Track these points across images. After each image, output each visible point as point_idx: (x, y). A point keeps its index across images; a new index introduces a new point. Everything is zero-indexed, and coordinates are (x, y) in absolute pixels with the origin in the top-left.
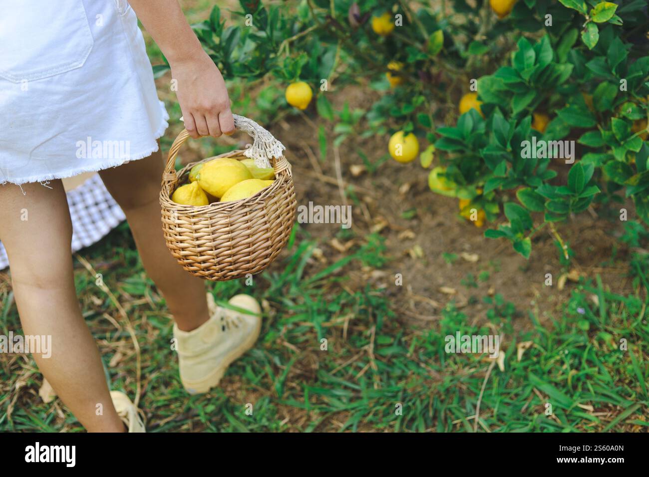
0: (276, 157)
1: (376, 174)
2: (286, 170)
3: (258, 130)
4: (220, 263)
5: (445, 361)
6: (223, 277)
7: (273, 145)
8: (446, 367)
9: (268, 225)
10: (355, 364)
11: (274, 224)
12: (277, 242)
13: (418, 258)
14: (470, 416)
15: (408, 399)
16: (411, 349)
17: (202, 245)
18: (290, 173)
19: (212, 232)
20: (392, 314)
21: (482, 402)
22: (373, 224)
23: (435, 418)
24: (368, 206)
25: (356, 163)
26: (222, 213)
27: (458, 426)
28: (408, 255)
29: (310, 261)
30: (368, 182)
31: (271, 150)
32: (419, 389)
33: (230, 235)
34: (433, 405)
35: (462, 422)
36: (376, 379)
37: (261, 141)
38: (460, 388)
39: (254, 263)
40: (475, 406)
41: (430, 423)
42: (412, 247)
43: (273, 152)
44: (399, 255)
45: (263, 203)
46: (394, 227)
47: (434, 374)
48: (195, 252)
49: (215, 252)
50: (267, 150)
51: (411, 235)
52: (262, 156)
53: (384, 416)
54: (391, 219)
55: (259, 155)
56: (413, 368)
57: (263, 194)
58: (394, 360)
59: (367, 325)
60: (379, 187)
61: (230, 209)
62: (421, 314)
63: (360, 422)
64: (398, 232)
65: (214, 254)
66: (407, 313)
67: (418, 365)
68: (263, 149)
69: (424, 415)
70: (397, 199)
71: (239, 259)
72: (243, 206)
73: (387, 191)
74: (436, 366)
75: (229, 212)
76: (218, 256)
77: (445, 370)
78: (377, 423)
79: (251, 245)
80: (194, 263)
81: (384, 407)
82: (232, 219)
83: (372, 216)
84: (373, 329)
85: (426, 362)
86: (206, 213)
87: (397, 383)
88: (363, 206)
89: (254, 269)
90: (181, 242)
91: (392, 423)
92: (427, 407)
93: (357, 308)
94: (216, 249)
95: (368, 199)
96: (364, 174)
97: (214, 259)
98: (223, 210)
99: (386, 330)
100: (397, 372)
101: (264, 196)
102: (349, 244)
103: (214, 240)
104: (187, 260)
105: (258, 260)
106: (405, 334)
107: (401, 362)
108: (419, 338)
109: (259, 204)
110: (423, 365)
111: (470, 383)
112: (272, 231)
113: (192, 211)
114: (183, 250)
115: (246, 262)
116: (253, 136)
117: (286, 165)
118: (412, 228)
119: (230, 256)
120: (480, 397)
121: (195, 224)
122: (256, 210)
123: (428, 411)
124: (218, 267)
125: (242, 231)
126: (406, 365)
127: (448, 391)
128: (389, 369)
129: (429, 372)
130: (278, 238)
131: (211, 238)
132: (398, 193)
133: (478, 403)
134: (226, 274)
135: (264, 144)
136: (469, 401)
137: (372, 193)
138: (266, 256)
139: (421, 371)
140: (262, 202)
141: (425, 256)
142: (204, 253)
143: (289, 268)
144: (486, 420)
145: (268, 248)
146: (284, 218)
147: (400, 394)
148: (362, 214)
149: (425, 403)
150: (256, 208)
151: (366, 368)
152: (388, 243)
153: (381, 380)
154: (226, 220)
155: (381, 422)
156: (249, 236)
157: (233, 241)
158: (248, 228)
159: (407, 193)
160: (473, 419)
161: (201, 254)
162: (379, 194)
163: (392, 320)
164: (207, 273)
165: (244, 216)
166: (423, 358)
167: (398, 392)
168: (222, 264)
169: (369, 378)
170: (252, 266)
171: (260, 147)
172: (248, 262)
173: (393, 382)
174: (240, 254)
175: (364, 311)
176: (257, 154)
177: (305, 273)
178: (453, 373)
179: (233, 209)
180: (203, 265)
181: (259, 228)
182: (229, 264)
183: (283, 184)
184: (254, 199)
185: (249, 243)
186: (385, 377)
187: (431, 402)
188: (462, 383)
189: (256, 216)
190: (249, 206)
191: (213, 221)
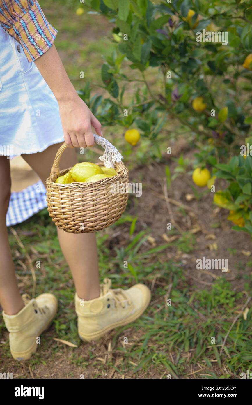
0: (117, 161)
1: (201, 200)
2: (123, 171)
3: (108, 145)
4: (75, 220)
5: (211, 309)
6: (76, 230)
7: (116, 154)
8: (211, 313)
9: (106, 201)
10: (155, 305)
11: (111, 201)
12: (112, 213)
13: (214, 250)
14: (219, 344)
15: (182, 329)
16: (191, 300)
17: (65, 208)
18: (125, 173)
19: (71, 200)
20: (184, 278)
21: (228, 337)
22: (192, 228)
23: (196, 343)
24: (191, 219)
25: (190, 193)
26: (78, 189)
27: (210, 349)
28: (208, 248)
29: (146, 244)
30: (195, 205)
31: (115, 157)
32: (190, 324)
33: (81, 203)
34: (196, 335)
35: (213, 348)
36: (166, 316)
37: (109, 151)
38: (217, 327)
39: (96, 223)
40: (223, 339)
41: (193, 345)
42: (212, 244)
43: (116, 158)
44: (203, 247)
45: (104, 187)
46: (205, 231)
47: (202, 316)
48: (60, 212)
49: (72, 213)
50: (112, 157)
51: (213, 236)
52: (109, 160)
53: (166, 338)
54: (203, 226)
55: (107, 160)
56: (189, 311)
57: (105, 181)
58: (179, 305)
59: (167, 282)
60: (202, 208)
61: (83, 187)
62: (204, 281)
63: (150, 339)
64: (206, 235)
65: (71, 214)
66: (195, 279)
67: (193, 310)
68: (110, 156)
69: (190, 340)
70: (211, 216)
71: (86, 219)
72: (91, 186)
73: (206, 211)
74: (204, 312)
75: (82, 189)
76: (73, 216)
77: (209, 315)
78: (160, 341)
79: (94, 211)
80: (60, 220)
81: (167, 332)
82: (83, 193)
83: (192, 224)
84: (170, 286)
85: (198, 309)
86: (68, 188)
87: (178, 319)
88: (188, 217)
89: (95, 228)
90: (54, 206)
91: (169, 342)
92: (193, 335)
93: (163, 272)
94: (72, 211)
95: (192, 214)
96: (193, 200)
97: (71, 217)
98: (78, 187)
99: (179, 288)
100: (179, 313)
101: (105, 182)
102: (173, 238)
103: (72, 205)
104: (56, 217)
105: (98, 222)
106: (190, 291)
107: (183, 307)
108: (197, 294)
109: (102, 186)
110: (196, 310)
111: (223, 325)
112: (109, 205)
113: (61, 186)
114: (54, 211)
115: (91, 222)
116: (104, 148)
117: (123, 168)
118: (215, 234)
119: (80, 216)
120: (228, 334)
121: (61, 194)
122: (100, 190)
123: (193, 338)
124: (73, 223)
125: (89, 202)
126: (185, 309)
127: (208, 327)
128: (175, 310)
129: (199, 315)
130: (113, 211)
131: (70, 204)
132: (212, 213)
133: (226, 337)
134: (78, 228)
135: (111, 153)
136: (220, 335)
137: (197, 211)
138: (104, 220)
139: (193, 313)
140: (104, 185)
141: (218, 249)
142: (66, 213)
143: (130, 246)
144: (228, 348)
145: (105, 215)
146: (118, 199)
147: (178, 326)
148: (187, 222)
149: (192, 333)
150: (100, 189)
151: (161, 307)
152: (198, 240)
153: (169, 316)
154: (80, 194)
155: (162, 340)
156: (93, 205)
157: (83, 207)
158: (93, 200)
159: (218, 213)
160: (221, 347)
161: (64, 213)
162: (200, 212)
163: (184, 282)
164: (67, 226)
165: (91, 192)
166: (197, 306)
167: (176, 324)
168: (76, 221)
169: (162, 314)
170: (95, 225)
171: (108, 155)
172: (92, 222)
173: (176, 318)
174: (87, 216)
175: (168, 274)
176: (106, 159)
177: (140, 250)
178: (214, 317)
179: (84, 187)
180: (65, 221)
181: (100, 202)
182: (80, 222)
183: (119, 178)
184: (98, 183)
185: (93, 210)
186: (172, 315)
187: (196, 332)
188: (218, 324)
189: (99, 194)
190: (95, 187)
191: (72, 193)
